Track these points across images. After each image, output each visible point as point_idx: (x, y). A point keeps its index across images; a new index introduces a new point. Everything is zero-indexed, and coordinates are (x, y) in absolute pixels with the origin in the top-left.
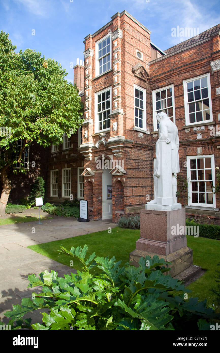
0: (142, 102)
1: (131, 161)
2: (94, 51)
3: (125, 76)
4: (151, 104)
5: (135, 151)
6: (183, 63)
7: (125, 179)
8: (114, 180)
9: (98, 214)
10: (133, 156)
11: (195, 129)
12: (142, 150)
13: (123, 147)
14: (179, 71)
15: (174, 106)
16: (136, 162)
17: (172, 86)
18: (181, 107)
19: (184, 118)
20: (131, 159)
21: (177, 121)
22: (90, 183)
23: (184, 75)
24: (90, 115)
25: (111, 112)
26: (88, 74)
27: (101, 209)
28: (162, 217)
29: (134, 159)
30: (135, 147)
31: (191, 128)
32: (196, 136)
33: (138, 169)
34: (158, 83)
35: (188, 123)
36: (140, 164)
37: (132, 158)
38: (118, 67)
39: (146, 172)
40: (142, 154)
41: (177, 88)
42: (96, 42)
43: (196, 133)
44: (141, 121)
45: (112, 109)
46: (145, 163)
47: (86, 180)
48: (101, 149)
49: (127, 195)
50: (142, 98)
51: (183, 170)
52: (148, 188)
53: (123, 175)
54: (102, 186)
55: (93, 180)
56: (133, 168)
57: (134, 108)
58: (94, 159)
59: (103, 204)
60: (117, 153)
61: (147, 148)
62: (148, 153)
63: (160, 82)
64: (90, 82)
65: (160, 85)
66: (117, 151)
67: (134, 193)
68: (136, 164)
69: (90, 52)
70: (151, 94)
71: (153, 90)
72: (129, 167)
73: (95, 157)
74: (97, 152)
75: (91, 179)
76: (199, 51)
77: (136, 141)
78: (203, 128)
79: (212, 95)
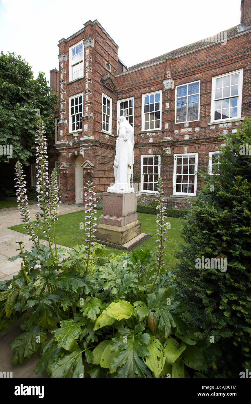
0: (108, 110)
1: (99, 157)
2: (68, 56)
3: (95, 84)
4: (116, 112)
5: (102, 150)
6: (143, 79)
7: (94, 171)
8: (85, 172)
9: (72, 199)
10: (100, 153)
11: (148, 134)
12: (107, 149)
13: (92, 146)
14: (140, 86)
15: (133, 115)
16: (103, 158)
17: (133, 99)
18: (139, 117)
19: (141, 125)
20: (98, 156)
21: (136, 128)
22: (65, 174)
23: (143, 89)
24: (65, 117)
25: (83, 115)
26: (62, 78)
27: (75, 195)
28: (119, 198)
29: (101, 156)
30: (102, 146)
31: (145, 133)
32: (149, 140)
33: (104, 164)
34: (122, 94)
35: (143, 130)
36: (106, 160)
37: (100, 155)
38: (89, 75)
39: (110, 166)
40: (107, 152)
41: (137, 100)
42: (69, 47)
43: (148, 138)
44: (107, 126)
45: (84, 113)
46: (109, 159)
47: (61, 172)
48: (74, 147)
49: (95, 184)
50: (109, 106)
51: (138, 166)
52: (111, 179)
53: (91, 168)
54: (75, 177)
55: (68, 172)
56: (100, 163)
57: (102, 114)
58: (69, 155)
59: (76, 191)
60: (87, 150)
61: (111, 147)
62: (112, 152)
63: (124, 93)
64: (65, 87)
65: (124, 96)
66: (87, 148)
67: (101, 182)
68: (102, 160)
69: (64, 57)
70: (117, 103)
71: (118, 100)
72: (97, 162)
73: (69, 153)
74: (71, 149)
75: (66, 171)
76: (155, 71)
77: (103, 142)
78: (154, 134)
79: (162, 108)
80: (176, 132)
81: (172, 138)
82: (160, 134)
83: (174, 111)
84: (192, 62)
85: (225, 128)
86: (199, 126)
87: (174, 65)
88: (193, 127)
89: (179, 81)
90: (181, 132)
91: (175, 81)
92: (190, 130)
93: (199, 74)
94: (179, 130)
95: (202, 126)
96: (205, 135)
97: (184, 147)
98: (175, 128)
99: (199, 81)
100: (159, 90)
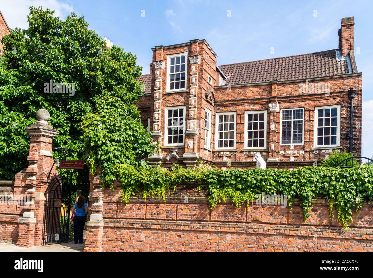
0: (208, 124)
2: (166, 64)
3: (201, 101)
4: (214, 125)
6: (246, 96)
11: (252, 153)
14: (243, 103)
15: (235, 130)
17: (235, 114)
18: (241, 133)
19: (243, 143)
21: (237, 145)
24: (160, 128)
25: (184, 130)
26: (158, 86)
31: (249, 151)
34: (222, 107)
35: (246, 147)
38: (195, 92)
41: (239, 116)
42: (167, 55)
43: (252, 156)
44: (207, 140)
48: (172, 162)
57: (204, 130)
63: (224, 107)
64: (161, 95)
65: (224, 109)
66: (191, 165)
69: (161, 64)
70: (215, 116)
71: (217, 112)
77: (205, 158)
79: (267, 129)
80: (282, 153)
81: (277, 159)
82: (265, 154)
83: (280, 132)
84: (296, 90)
85: (327, 153)
86: (304, 150)
87: (279, 89)
88: (298, 150)
89: (284, 105)
90: (286, 154)
91: (280, 104)
92: (295, 152)
93: (303, 103)
94: (285, 151)
95: (306, 149)
96: (309, 159)
97: (290, 168)
98: (280, 149)
99: (303, 109)
100: (263, 110)
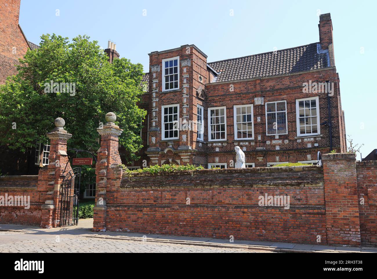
0: (201, 118)
2: (161, 67)
3: (192, 99)
5: (197, 158)
6: (234, 92)
10: (196, 161)
11: (242, 143)
12: (201, 156)
14: (231, 97)
15: (225, 123)
17: (225, 108)
18: (231, 126)
19: (234, 134)
21: (228, 136)
23: (235, 101)
24: (157, 124)
26: (155, 87)
30: (198, 155)
31: (239, 142)
34: (213, 102)
35: (236, 138)
38: (187, 91)
40: (201, 159)
41: (228, 110)
42: (162, 59)
48: (169, 154)
50: (201, 114)
60: (185, 159)
61: (204, 155)
63: (215, 102)
64: (158, 95)
65: (215, 104)
66: (185, 157)
69: (157, 68)
70: (207, 110)
71: (209, 108)
73: (162, 161)
74: (164, 156)
76: (246, 86)
77: (198, 150)
78: (247, 143)
79: (254, 121)
80: (268, 143)
81: (264, 148)
82: (253, 144)
83: (265, 124)
84: (278, 85)
85: (309, 142)
86: (288, 139)
87: (263, 84)
88: (283, 139)
89: (268, 99)
90: (272, 143)
91: (265, 98)
92: (280, 142)
93: (285, 96)
94: (271, 141)
95: (290, 139)
96: (293, 147)
97: (276, 156)
98: (266, 139)
99: (286, 101)
100: (250, 104)
